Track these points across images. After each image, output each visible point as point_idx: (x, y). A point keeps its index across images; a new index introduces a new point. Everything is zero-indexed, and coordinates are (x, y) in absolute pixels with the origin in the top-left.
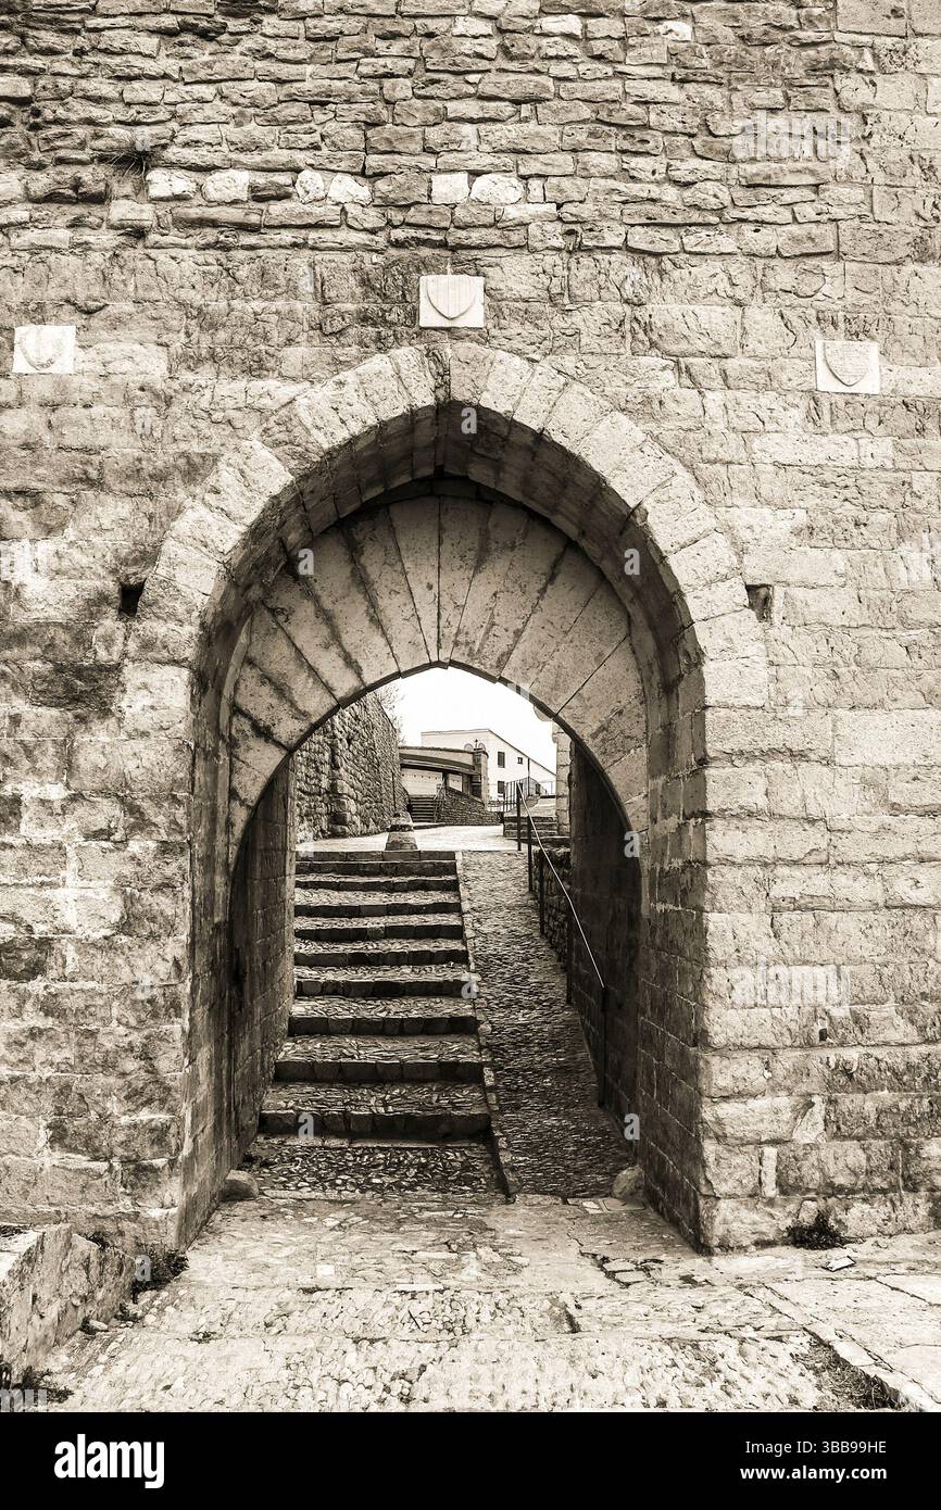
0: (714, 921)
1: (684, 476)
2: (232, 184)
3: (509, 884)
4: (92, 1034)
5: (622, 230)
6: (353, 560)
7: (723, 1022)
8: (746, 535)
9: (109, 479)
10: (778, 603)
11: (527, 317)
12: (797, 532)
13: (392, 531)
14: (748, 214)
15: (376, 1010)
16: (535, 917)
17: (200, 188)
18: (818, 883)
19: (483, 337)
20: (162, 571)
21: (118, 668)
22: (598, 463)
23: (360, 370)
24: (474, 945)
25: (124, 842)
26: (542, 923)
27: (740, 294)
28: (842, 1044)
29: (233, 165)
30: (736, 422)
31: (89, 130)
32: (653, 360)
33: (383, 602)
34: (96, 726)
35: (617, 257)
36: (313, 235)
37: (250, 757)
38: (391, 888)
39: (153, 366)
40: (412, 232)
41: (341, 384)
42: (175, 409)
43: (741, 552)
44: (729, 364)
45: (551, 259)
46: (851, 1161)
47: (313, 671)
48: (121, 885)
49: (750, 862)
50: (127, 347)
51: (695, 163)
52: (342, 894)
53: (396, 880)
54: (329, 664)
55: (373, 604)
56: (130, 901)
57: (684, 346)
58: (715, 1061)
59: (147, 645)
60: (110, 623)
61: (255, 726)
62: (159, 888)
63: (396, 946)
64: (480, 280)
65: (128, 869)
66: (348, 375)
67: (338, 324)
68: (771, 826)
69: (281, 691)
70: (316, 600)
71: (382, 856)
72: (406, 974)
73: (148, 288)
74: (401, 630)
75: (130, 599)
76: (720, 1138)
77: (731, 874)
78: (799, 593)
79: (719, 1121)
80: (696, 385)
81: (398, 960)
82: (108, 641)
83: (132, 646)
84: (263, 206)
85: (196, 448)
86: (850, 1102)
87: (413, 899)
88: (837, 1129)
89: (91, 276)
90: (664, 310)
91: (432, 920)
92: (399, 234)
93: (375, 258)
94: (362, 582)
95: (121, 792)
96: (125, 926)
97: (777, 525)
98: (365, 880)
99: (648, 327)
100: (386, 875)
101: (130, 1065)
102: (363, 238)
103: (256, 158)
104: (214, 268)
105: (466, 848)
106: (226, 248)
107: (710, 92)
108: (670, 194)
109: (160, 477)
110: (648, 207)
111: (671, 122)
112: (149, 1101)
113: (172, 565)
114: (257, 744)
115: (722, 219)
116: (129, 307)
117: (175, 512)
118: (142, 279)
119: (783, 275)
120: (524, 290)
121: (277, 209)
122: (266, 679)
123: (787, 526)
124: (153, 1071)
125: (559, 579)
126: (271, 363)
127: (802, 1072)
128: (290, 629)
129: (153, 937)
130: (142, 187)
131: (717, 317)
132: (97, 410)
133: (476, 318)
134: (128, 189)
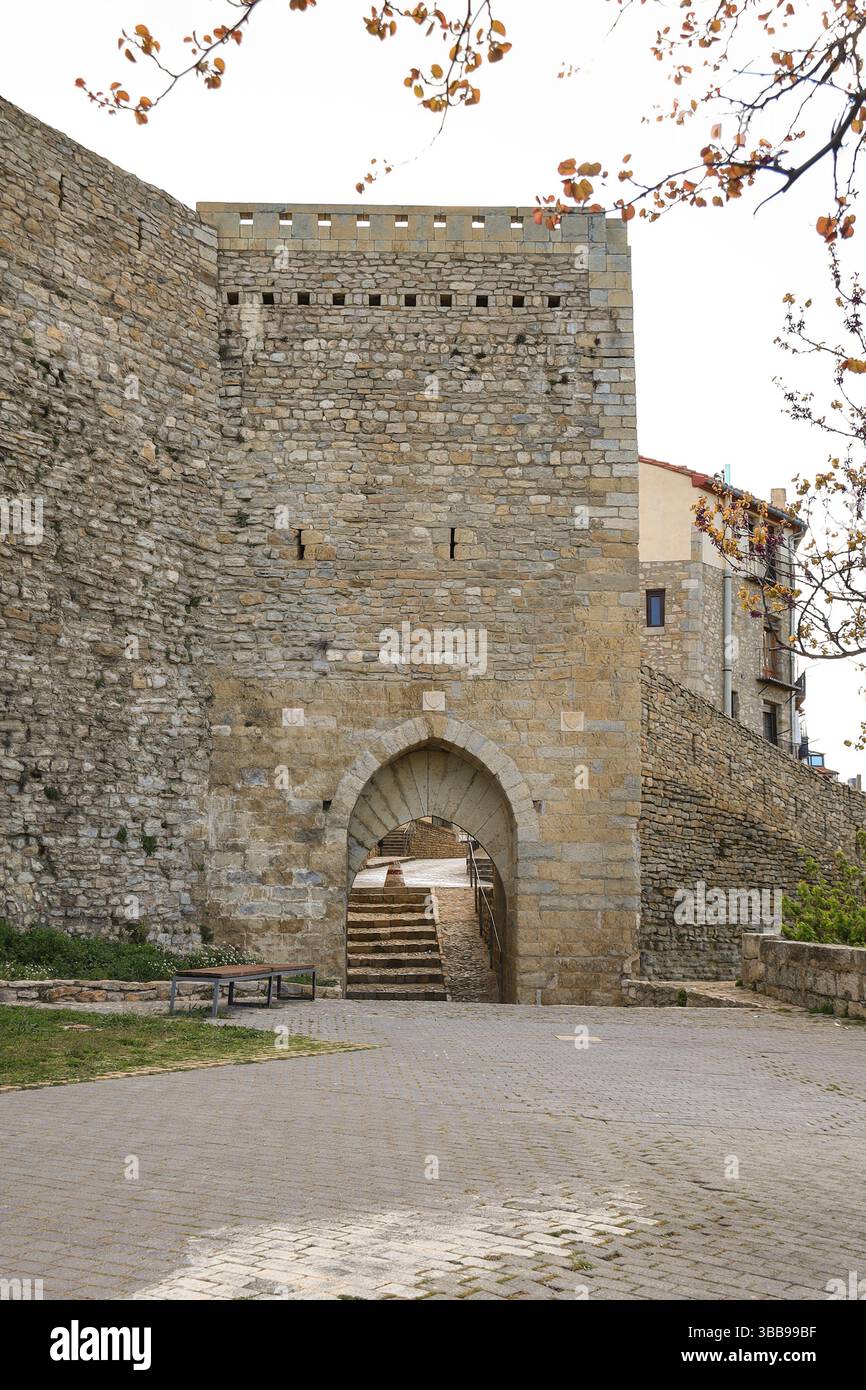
0: (520, 913)
1: (513, 763)
2: (356, 656)
3: (464, 908)
4: (317, 950)
5: (493, 672)
6: (395, 777)
7: (523, 947)
8: (533, 783)
9: (319, 764)
10: (543, 807)
11: (460, 706)
12: (552, 782)
13: (410, 764)
14: (539, 665)
15: (391, 972)
16: (478, 926)
17: (345, 657)
18: (555, 901)
19: (444, 714)
20: (338, 797)
21: (324, 829)
22: (484, 759)
23: (404, 726)
24: (442, 941)
25: (327, 888)
26: (481, 929)
27: (535, 696)
28: (564, 956)
29: (356, 648)
30: (531, 743)
31: (305, 633)
32: (504, 721)
33: (406, 793)
34: (316, 848)
35: (491, 683)
36: (386, 676)
37: (356, 853)
38: (391, 911)
39: (332, 724)
40: (420, 675)
41: (396, 731)
42: (340, 740)
43: (531, 788)
44: (530, 722)
45: (468, 684)
46: (566, 995)
47: (380, 820)
48: (326, 901)
49: (531, 894)
50: (322, 717)
51: (520, 645)
52: (361, 914)
53: (394, 906)
54: (386, 818)
55: (402, 794)
56: (329, 907)
57: (514, 716)
58: (520, 960)
59: (334, 822)
60: (320, 814)
61: (358, 842)
62: (338, 903)
63: (398, 943)
64: (444, 693)
65: (329, 896)
66: (398, 728)
67: (395, 709)
68: (540, 882)
69: (367, 827)
70: (381, 792)
71: (383, 891)
72: (404, 956)
73: (328, 695)
74: (413, 803)
75: (327, 805)
76: (522, 986)
77: (526, 898)
78: (551, 803)
79: (522, 980)
80: (518, 730)
81: (400, 949)
82: (320, 821)
83: (328, 822)
84: (367, 664)
85: (348, 754)
86: (566, 976)
87: (406, 917)
88: (562, 984)
89: (308, 690)
90: (507, 702)
91: (417, 929)
92: (416, 676)
93: (407, 684)
94: (398, 785)
95: (325, 871)
96: (327, 915)
97: (545, 779)
98: (374, 906)
99: (501, 709)
100: (387, 903)
101: (330, 961)
102: (403, 677)
103: (365, 646)
104: (351, 687)
105: (437, 884)
106: (355, 680)
107: (526, 616)
108: (511, 657)
109: (336, 764)
110: (503, 664)
111: (511, 630)
112: (334, 974)
113: (341, 794)
114: (359, 848)
115: (530, 666)
116: (322, 702)
117: (341, 776)
118: (327, 692)
119: (551, 688)
120: (459, 697)
121: (372, 665)
122: (362, 823)
123: (547, 780)
124: (336, 963)
125: (474, 784)
126: (372, 723)
127: (550, 965)
128: (370, 803)
129: (337, 918)
130: (325, 655)
131: (525, 704)
132: (313, 740)
133: (442, 708)
134: (320, 657)
